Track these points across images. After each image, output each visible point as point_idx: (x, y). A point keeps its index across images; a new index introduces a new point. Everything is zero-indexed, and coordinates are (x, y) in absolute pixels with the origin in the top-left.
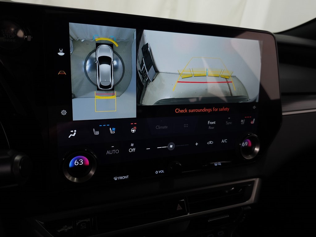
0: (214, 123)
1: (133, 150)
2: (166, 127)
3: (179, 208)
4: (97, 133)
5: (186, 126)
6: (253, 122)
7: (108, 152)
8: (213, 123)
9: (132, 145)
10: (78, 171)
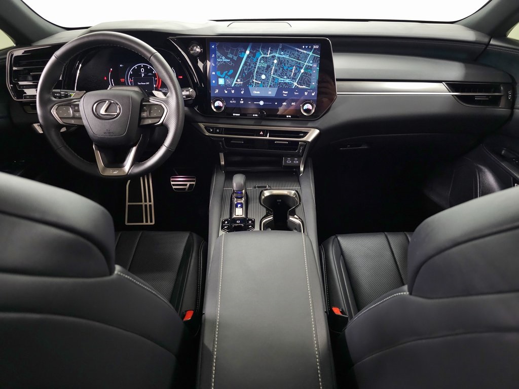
0: (287, 92)
1: (242, 102)
2: (259, 92)
3: (261, 133)
4: (226, 92)
5: (270, 93)
6: (313, 94)
7: (231, 102)
8: (285, 92)
9: (242, 100)
10: (218, 108)
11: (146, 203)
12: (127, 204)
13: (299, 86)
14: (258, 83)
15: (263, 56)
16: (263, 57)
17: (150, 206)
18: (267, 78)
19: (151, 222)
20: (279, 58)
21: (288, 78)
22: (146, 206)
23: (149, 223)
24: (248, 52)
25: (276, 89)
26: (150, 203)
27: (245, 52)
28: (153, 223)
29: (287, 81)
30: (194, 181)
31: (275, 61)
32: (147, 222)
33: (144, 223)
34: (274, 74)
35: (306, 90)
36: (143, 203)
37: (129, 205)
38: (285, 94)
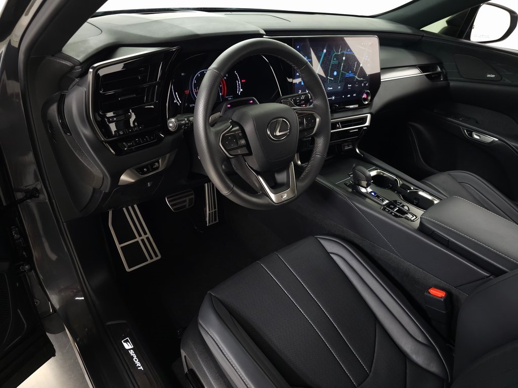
3: (338, 126)
5: (339, 88)
6: (367, 85)
8: (350, 85)
11: (141, 238)
12: (119, 246)
13: (359, 79)
14: (331, 80)
15: (335, 53)
16: (336, 55)
17: (148, 238)
18: (338, 74)
19: (157, 256)
20: (346, 54)
21: (352, 73)
22: (143, 240)
23: (155, 259)
24: (325, 51)
25: (344, 83)
26: (147, 236)
27: (323, 51)
28: (160, 257)
29: (352, 75)
30: (192, 194)
31: (344, 58)
32: (151, 258)
33: (150, 261)
34: (342, 70)
35: (362, 81)
36: (138, 239)
37: (122, 248)
38: (350, 87)
